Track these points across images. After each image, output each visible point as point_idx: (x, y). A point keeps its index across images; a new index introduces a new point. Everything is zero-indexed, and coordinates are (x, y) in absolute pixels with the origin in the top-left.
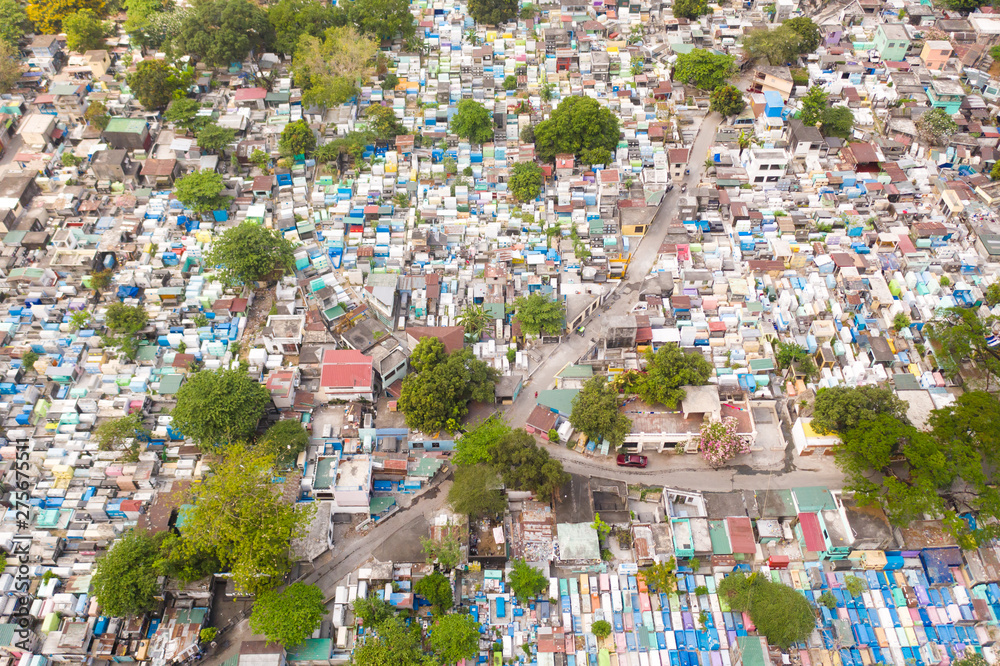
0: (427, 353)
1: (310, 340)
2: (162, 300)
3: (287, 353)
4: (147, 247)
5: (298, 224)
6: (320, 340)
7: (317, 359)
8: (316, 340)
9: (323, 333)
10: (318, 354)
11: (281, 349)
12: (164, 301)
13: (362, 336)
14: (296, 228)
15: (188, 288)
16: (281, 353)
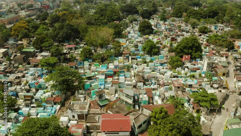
0: (160, 113)
1: (92, 113)
2: (25, 98)
3: (79, 120)
4: (25, 82)
5: (86, 74)
6: (97, 113)
7: (96, 120)
8: (95, 113)
9: (99, 110)
10: (97, 118)
11: (76, 117)
12: (26, 98)
13: (119, 111)
14: (85, 75)
15: (37, 94)
16: (76, 120)
